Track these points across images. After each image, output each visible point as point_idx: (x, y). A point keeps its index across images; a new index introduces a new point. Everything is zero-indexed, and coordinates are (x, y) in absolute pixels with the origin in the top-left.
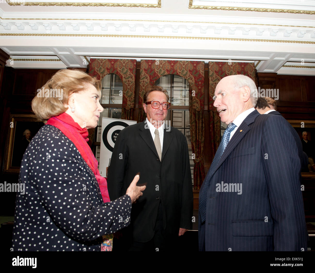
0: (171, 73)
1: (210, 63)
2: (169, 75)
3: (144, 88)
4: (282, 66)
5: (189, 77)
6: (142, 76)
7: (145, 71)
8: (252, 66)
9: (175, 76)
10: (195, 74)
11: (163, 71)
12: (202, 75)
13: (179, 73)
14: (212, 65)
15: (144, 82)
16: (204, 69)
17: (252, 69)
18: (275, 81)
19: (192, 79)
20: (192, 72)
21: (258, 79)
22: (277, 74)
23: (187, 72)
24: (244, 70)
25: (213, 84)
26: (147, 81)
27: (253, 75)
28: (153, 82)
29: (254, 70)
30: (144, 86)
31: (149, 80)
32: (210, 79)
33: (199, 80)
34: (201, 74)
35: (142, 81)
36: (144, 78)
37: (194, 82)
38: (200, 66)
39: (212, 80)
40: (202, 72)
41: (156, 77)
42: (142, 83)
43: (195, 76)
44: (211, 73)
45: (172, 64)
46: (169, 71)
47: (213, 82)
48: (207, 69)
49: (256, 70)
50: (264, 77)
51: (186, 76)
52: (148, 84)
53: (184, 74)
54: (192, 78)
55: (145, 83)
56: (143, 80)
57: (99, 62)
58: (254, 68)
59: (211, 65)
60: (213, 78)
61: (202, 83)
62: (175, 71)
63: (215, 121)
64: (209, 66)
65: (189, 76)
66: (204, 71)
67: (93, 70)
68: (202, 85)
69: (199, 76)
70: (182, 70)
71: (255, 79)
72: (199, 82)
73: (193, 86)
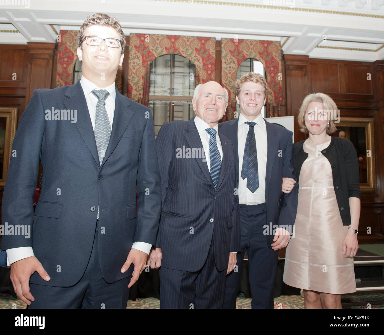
0: (171, 52)
1: (223, 40)
2: (169, 54)
3: (134, 71)
4: (316, 47)
5: (195, 58)
6: (131, 55)
7: (136, 48)
8: (278, 45)
9: (176, 56)
10: (204, 54)
11: (160, 50)
12: (212, 56)
13: (182, 53)
14: (226, 43)
15: (134, 63)
16: (216, 48)
17: (278, 49)
18: (306, 66)
19: (200, 61)
20: (199, 51)
21: (285, 63)
22: (309, 57)
23: (193, 51)
24: (267, 51)
25: (227, 67)
26: (138, 63)
27: (278, 57)
28: (146, 63)
29: (280, 50)
30: (134, 69)
31: (141, 61)
32: (223, 61)
33: (208, 63)
34: (212, 54)
35: (132, 61)
36: (135, 58)
37: (202, 64)
38: (210, 44)
39: (225, 62)
40: (212, 51)
41: (151, 57)
42: (132, 64)
43: (203, 57)
44: (224, 54)
45: (173, 40)
46: (169, 50)
47: (227, 65)
48: (219, 48)
49: (282, 51)
50: (293, 60)
51: (191, 57)
52: (140, 66)
53: (188, 53)
54: (200, 59)
55: (136, 65)
56: (134, 61)
57: (72, 35)
58: (279, 48)
59: (224, 42)
60: (227, 60)
61: (213, 67)
62: (176, 50)
63: (229, 116)
64: (222, 44)
65: (196, 56)
66: (215, 50)
67: (64, 46)
68: (213, 69)
69: (208, 57)
70: (185, 49)
71: (282, 62)
72: (208, 65)
73: (200, 70)
